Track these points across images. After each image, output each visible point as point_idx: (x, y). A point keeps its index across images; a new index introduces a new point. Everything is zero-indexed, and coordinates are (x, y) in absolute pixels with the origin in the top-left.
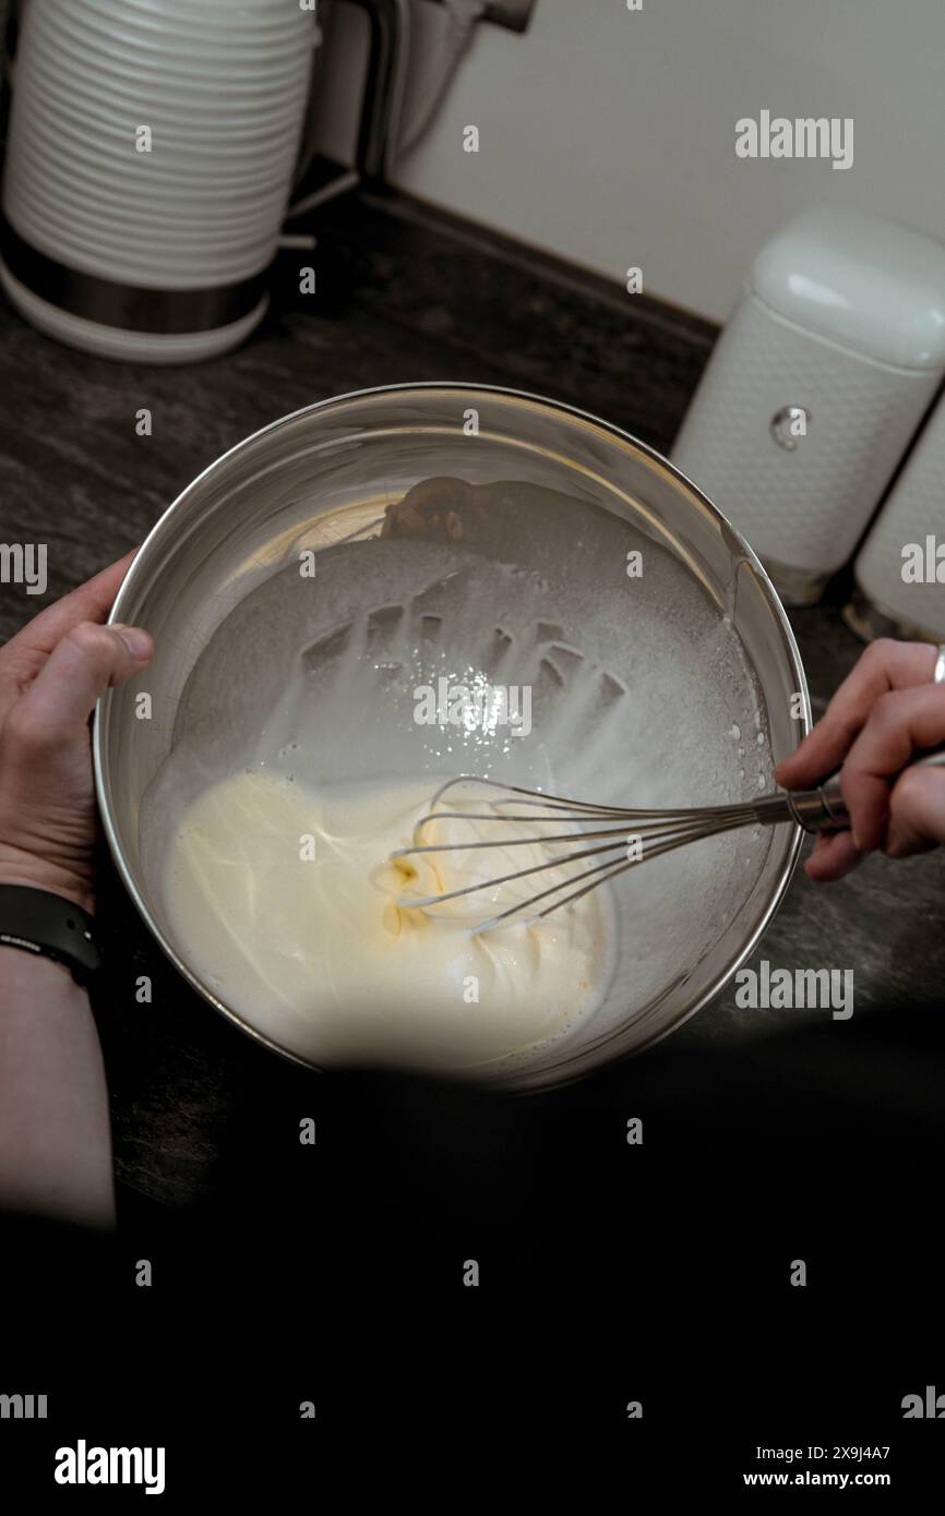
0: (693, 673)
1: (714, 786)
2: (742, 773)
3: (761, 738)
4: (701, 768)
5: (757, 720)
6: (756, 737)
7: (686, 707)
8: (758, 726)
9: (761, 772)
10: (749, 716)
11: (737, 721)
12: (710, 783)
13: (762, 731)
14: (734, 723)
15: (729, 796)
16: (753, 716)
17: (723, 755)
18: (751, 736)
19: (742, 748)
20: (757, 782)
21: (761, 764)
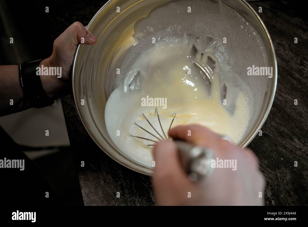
0: (224, 21)
1: (247, 43)
2: (250, 35)
3: (247, 23)
4: (241, 41)
5: (244, 20)
6: (246, 24)
7: (228, 30)
8: (245, 21)
9: (253, 31)
10: (241, 21)
11: (240, 24)
12: (246, 43)
13: (247, 22)
14: (240, 25)
15: (251, 43)
16: (242, 20)
17: (243, 34)
18: (245, 25)
19: (246, 29)
20: (254, 35)
21: (252, 29)
